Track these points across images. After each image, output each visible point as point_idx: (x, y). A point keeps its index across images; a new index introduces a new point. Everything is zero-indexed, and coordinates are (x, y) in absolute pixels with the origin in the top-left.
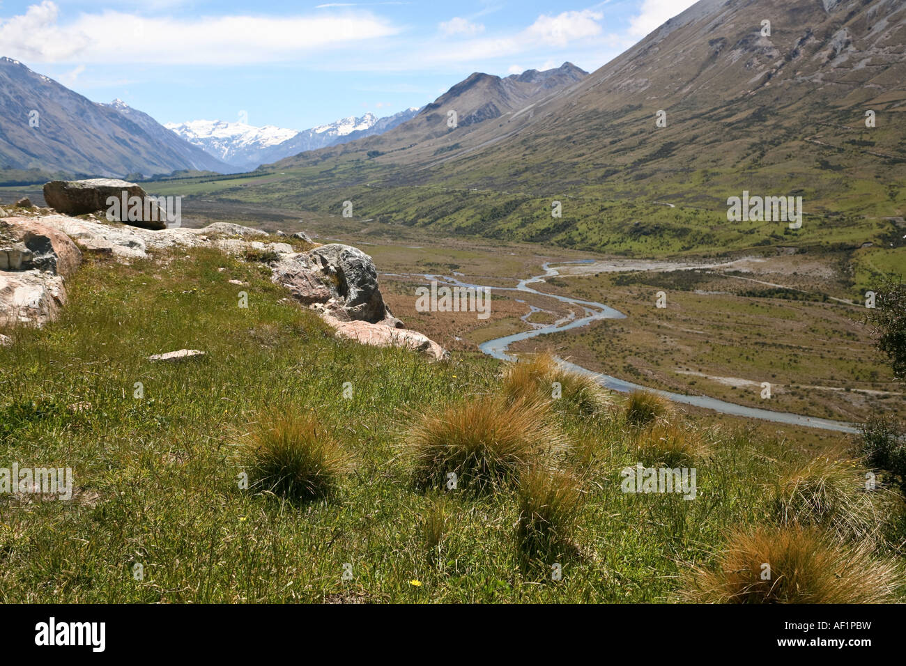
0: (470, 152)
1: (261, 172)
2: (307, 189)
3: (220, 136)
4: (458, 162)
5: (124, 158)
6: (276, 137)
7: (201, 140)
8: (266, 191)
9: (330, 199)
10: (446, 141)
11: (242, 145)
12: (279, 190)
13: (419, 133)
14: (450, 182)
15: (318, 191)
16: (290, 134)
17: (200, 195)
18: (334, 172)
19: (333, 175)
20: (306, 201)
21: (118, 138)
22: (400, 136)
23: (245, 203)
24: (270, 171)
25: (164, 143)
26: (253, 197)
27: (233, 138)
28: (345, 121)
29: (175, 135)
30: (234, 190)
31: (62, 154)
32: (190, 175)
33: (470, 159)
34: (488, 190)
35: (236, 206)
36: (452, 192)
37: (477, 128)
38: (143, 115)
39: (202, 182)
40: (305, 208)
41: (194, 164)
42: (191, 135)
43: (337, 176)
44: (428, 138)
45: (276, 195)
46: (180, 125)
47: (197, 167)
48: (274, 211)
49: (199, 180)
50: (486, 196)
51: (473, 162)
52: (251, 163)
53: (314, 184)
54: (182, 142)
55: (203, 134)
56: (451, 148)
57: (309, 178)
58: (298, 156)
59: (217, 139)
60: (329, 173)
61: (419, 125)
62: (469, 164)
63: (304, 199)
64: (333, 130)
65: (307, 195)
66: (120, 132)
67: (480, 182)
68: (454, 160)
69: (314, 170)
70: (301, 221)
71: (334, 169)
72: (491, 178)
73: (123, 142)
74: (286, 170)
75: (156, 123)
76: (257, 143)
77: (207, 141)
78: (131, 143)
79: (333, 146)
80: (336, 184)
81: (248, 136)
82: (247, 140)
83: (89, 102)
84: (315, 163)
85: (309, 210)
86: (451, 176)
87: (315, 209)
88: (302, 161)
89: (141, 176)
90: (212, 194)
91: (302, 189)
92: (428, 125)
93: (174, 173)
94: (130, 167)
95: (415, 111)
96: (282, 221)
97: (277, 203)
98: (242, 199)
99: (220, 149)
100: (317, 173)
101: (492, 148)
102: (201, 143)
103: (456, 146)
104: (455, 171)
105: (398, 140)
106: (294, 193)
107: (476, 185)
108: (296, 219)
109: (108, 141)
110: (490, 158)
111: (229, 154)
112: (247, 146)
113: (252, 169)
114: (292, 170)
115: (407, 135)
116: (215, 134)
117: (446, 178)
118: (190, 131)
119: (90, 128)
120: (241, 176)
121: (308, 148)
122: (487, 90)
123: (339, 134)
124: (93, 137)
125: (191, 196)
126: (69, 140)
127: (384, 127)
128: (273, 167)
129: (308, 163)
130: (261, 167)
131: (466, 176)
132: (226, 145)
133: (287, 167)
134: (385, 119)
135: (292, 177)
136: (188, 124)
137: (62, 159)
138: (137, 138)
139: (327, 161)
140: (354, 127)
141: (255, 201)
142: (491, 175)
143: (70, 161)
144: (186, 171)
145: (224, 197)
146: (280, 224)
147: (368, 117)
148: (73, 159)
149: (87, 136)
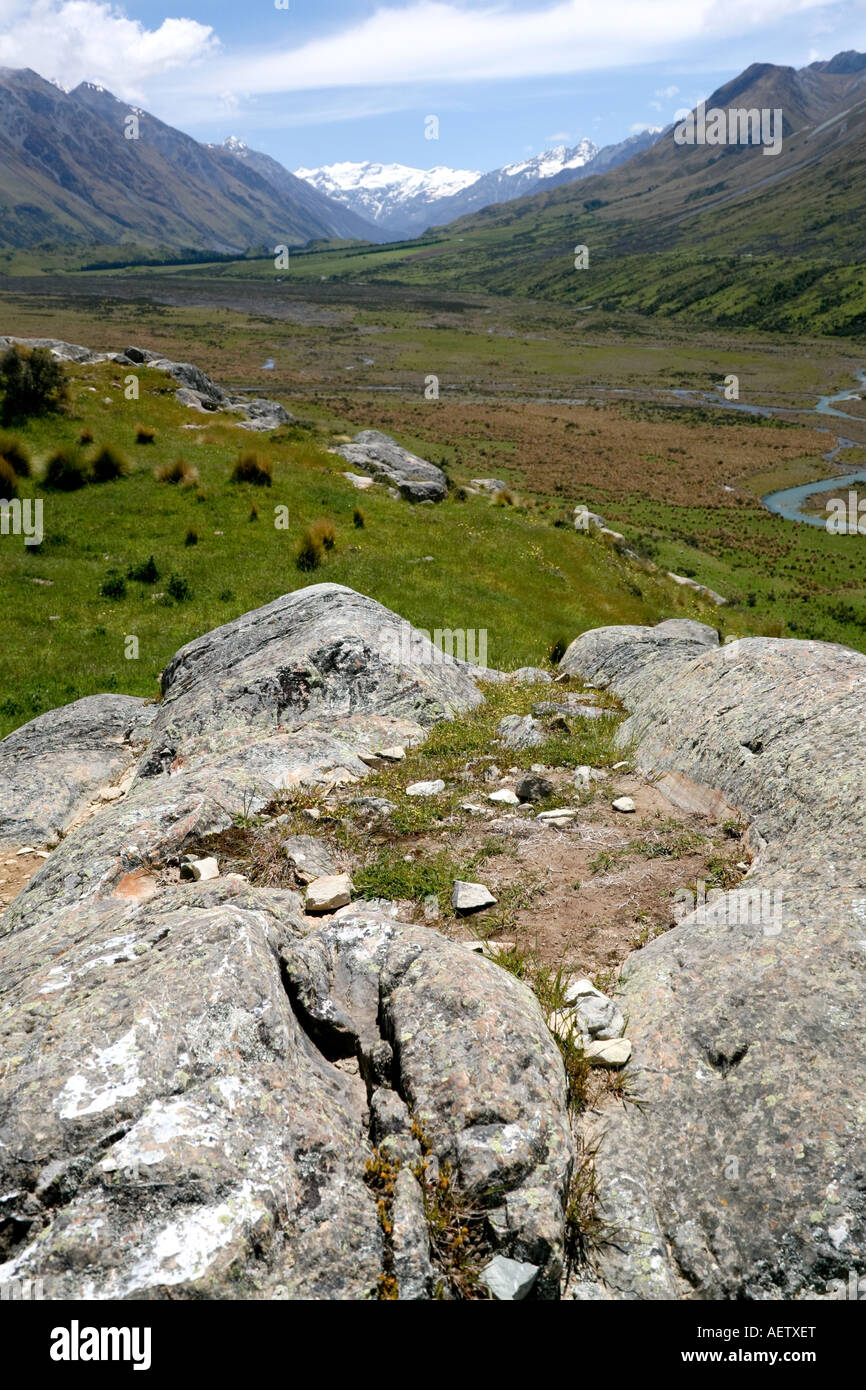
0: (741, 196)
1: (430, 238)
2: (496, 263)
3: (371, 186)
4: (725, 212)
5: (242, 224)
6: (450, 185)
7: (345, 193)
8: (438, 267)
9: (529, 277)
10: (704, 179)
11: (401, 199)
12: (456, 265)
13: (662, 168)
14: (710, 245)
15: (511, 265)
16: (467, 178)
17: (346, 275)
18: (534, 234)
19: (533, 240)
20: (494, 281)
21: (234, 195)
22: (634, 174)
23: (407, 285)
24: (442, 236)
25: (296, 202)
26: (419, 277)
27: (390, 188)
28: (550, 156)
29: (308, 187)
30: (393, 266)
31: (162, 220)
32: (332, 246)
33: (741, 206)
34: (769, 256)
35: (396, 291)
36: (714, 260)
37: (754, 157)
38: (266, 158)
39: (348, 256)
40: (493, 291)
41: (335, 229)
42: (330, 187)
43: (539, 241)
44: (676, 175)
45: (452, 273)
46: (316, 171)
47: (341, 234)
48: (449, 297)
49: (344, 253)
50: (765, 265)
51: (747, 212)
52: (414, 226)
53: (505, 254)
54: (318, 196)
55: (347, 185)
56: (710, 191)
57: (499, 245)
58: (483, 212)
59: (367, 190)
60: (527, 237)
61: (662, 157)
62: (741, 214)
63: (492, 277)
64: (531, 169)
65: (494, 271)
66: (236, 186)
67: (757, 244)
68: (717, 209)
69: (507, 233)
70: (488, 311)
71: (535, 230)
72: (774, 236)
73: (240, 201)
74: (465, 235)
75: (284, 170)
76: (423, 196)
77: (352, 194)
78: (251, 202)
79: (532, 195)
80: (538, 253)
81: (411, 183)
82: (408, 191)
83: (195, 143)
84: (507, 222)
85: (499, 294)
86: (713, 234)
87: (507, 293)
88: (488, 220)
89: (266, 250)
90: (362, 273)
91: (488, 263)
92: (677, 156)
93: (311, 243)
94: (250, 236)
95: (656, 135)
96: (462, 312)
97: (453, 285)
98: (405, 280)
99: (370, 206)
100: (510, 237)
101: (776, 187)
102: (344, 198)
103: (720, 187)
104: (717, 228)
105: (631, 181)
106: (476, 269)
107: (751, 248)
108: (481, 308)
109: (220, 199)
110: (774, 202)
111: (384, 212)
112: (409, 200)
113: (417, 234)
114: (474, 234)
115: (644, 172)
116: (364, 183)
117: (704, 238)
118: (329, 180)
119: (198, 182)
120: (403, 245)
121: (496, 199)
122: (772, 93)
123: (541, 176)
124: (202, 196)
125: (335, 277)
126: (170, 200)
127: (608, 161)
128: (446, 231)
129: (497, 223)
130: (429, 232)
131: (736, 234)
132: (380, 200)
133: (466, 230)
134: (610, 148)
135: (474, 244)
136: (327, 170)
137: (163, 229)
138: (258, 194)
139: (524, 218)
140: (563, 163)
141: (421, 282)
142: (773, 231)
143: (173, 231)
144: (326, 241)
145: (379, 277)
146: (459, 316)
147: (585, 146)
148: (177, 228)
149: (193, 193)
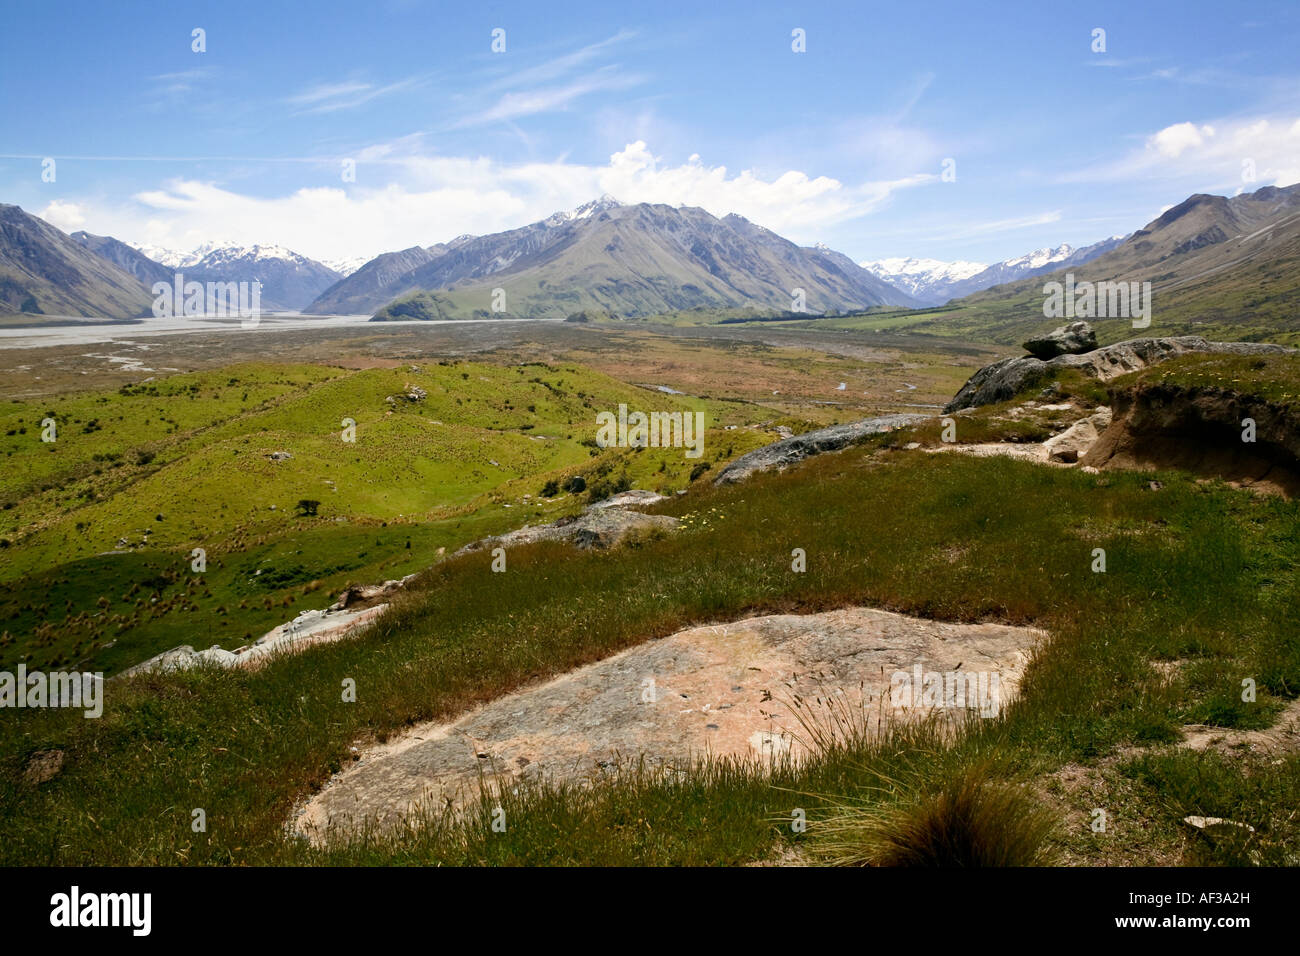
0: (1187, 281)
1: (952, 306)
2: (1001, 323)
3: (910, 273)
4: (1177, 292)
5: (823, 296)
6: (965, 272)
7: (892, 277)
8: (958, 325)
9: (1026, 333)
10: (1156, 270)
11: (931, 281)
12: (972, 324)
13: (1125, 262)
14: (1167, 314)
15: (1011, 325)
16: (981, 268)
17: (893, 329)
18: (1029, 305)
19: (1028, 309)
20: (999, 335)
21: (818, 278)
22: (1103, 266)
23: (937, 337)
24: (961, 305)
25: (859, 282)
26: (944, 332)
27: (923, 274)
28: (1039, 253)
29: (868, 273)
30: (926, 324)
31: (771, 293)
32: (882, 310)
33: (1190, 289)
34: (1216, 324)
35: (928, 340)
36: (1171, 325)
37: (1197, 255)
38: (841, 255)
39: (895, 317)
40: (998, 342)
41: (885, 301)
42: (883, 273)
43: (1033, 309)
44: (1136, 267)
45: (968, 330)
46: (873, 264)
47: (888, 303)
48: (966, 345)
49: (892, 315)
50: (1214, 330)
51: (1195, 293)
52: (942, 297)
53: (1007, 318)
54: (875, 279)
55: (894, 272)
56: (1164, 278)
57: (1002, 312)
58: (991, 289)
59: (907, 275)
60: (1023, 306)
61: (1125, 255)
62: (1191, 294)
63: (997, 332)
64: (1025, 263)
65: (999, 329)
66: (821, 272)
67: (1205, 315)
68: (1171, 290)
69: (1008, 304)
70: (996, 356)
71: (1029, 302)
72: (1219, 310)
73: (823, 282)
74: (978, 304)
75: (853, 263)
76: (946, 278)
77: (897, 278)
78: (830, 283)
79: (1027, 279)
80: (1031, 317)
81: (938, 271)
82: (937, 275)
83: (796, 247)
84: (1009, 297)
85: (1003, 344)
86: (1167, 308)
87: (1009, 343)
88: (994, 295)
89: (838, 312)
90: (904, 328)
91: (995, 323)
92: (1135, 254)
93: (867, 309)
94: (827, 304)
95: (1118, 241)
96: (977, 355)
97: (970, 337)
98: (934, 333)
99: (909, 285)
100: (1011, 306)
101: (1218, 276)
102: (892, 280)
103: (1171, 275)
104: (1172, 303)
105: (1101, 271)
106: (986, 327)
107: (1200, 318)
108: (991, 353)
109: (810, 280)
110: (1217, 286)
111: (918, 290)
112: (936, 281)
113: (942, 304)
114: (984, 304)
115: (1111, 264)
116: (905, 271)
117: (1162, 310)
118: (882, 269)
119: (795, 270)
120: (934, 310)
121: (998, 282)
122: (1211, 213)
123: (1032, 267)
124: (799, 279)
125: (885, 331)
126: (778, 282)
127: (1082, 257)
128: (963, 301)
129: (1001, 297)
130: (951, 302)
131: (1188, 307)
132: (916, 281)
133: (978, 301)
134: (1084, 249)
135: (984, 311)
136: (881, 262)
137: (771, 299)
138: (834, 277)
139: (1020, 294)
140: (1049, 258)
141: (946, 335)
142: (1218, 307)
143: (777, 300)
144: (878, 307)
145: (916, 331)
146: (976, 358)
147: (1065, 248)
148: (781, 299)
149: (794, 277)
